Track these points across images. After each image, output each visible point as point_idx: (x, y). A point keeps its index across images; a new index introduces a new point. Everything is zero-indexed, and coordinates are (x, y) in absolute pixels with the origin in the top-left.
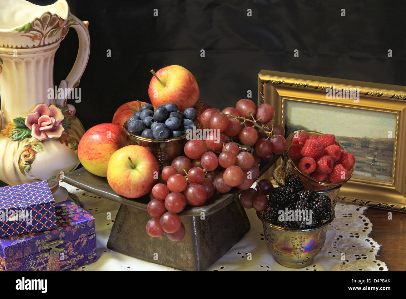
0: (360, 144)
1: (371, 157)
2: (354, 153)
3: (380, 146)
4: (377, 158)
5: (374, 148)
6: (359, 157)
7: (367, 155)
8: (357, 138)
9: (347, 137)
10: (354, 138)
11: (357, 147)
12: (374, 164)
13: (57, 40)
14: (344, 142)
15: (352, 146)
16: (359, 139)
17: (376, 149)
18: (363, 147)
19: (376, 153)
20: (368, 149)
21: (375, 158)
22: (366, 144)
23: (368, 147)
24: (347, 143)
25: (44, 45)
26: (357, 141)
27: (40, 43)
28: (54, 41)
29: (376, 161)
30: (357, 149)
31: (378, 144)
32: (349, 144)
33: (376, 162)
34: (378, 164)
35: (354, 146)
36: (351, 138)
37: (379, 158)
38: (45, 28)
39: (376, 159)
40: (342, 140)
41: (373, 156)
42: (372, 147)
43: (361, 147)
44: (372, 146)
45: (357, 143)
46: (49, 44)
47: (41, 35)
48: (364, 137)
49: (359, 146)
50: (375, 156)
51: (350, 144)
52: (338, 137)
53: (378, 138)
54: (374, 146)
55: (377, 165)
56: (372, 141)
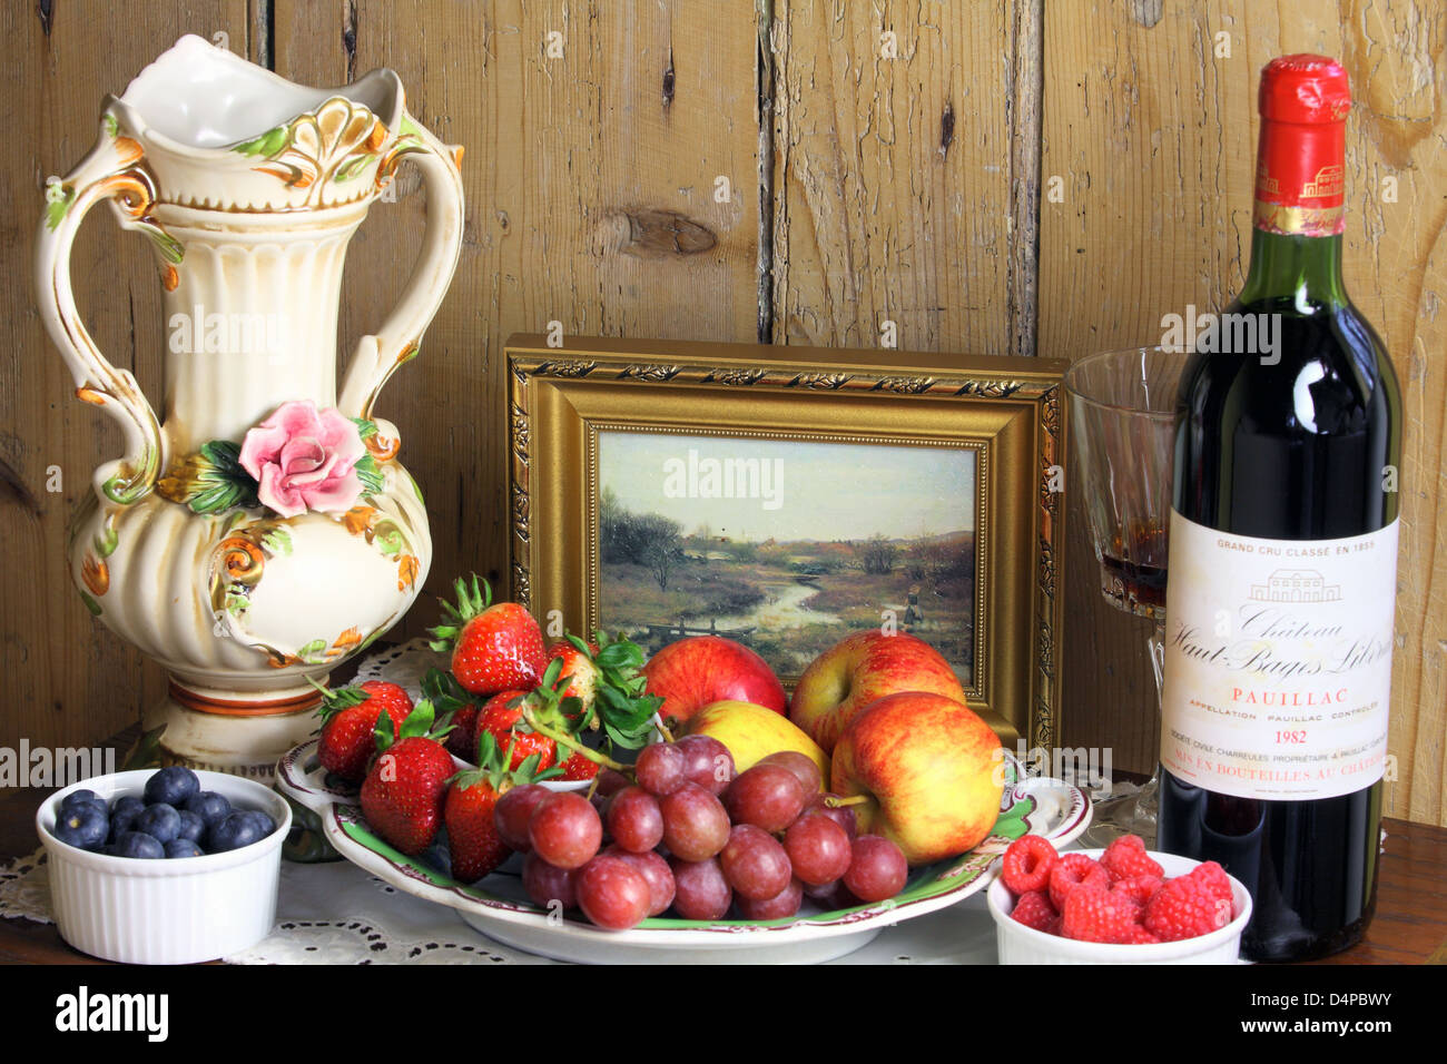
0: (859, 563)
1: (900, 604)
2: (841, 594)
3: (930, 564)
4: (922, 607)
5: (908, 571)
6: (860, 608)
7: (885, 599)
8: (849, 544)
9: (817, 543)
10: (840, 542)
11: (851, 573)
12: (910, 626)
13: (362, 193)
14: (808, 559)
15: (833, 571)
16: (858, 546)
17: (917, 575)
18: (870, 571)
19: (915, 590)
20: (888, 577)
21: (912, 607)
22: (881, 560)
23: (888, 571)
24: (816, 564)
25: (321, 206)
26: (850, 552)
27: (309, 198)
28: (353, 197)
29: (917, 615)
30: (852, 581)
31: (921, 556)
32: (822, 564)
33: (919, 619)
34: (925, 626)
35: (841, 571)
36: (829, 543)
37: (928, 603)
38: (329, 150)
39: (916, 609)
40: (802, 555)
41: (907, 600)
42: (903, 569)
43: (864, 573)
44: (903, 567)
45: (852, 558)
46: (335, 205)
47: (316, 173)
48: (874, 537)
49: (856, 569)
50: (913, 601)
51: (827, 565)
52: (786, 543)
53: (922, 536)
54: (907, 567)
55: (921, 631)
56: (899, 547)
